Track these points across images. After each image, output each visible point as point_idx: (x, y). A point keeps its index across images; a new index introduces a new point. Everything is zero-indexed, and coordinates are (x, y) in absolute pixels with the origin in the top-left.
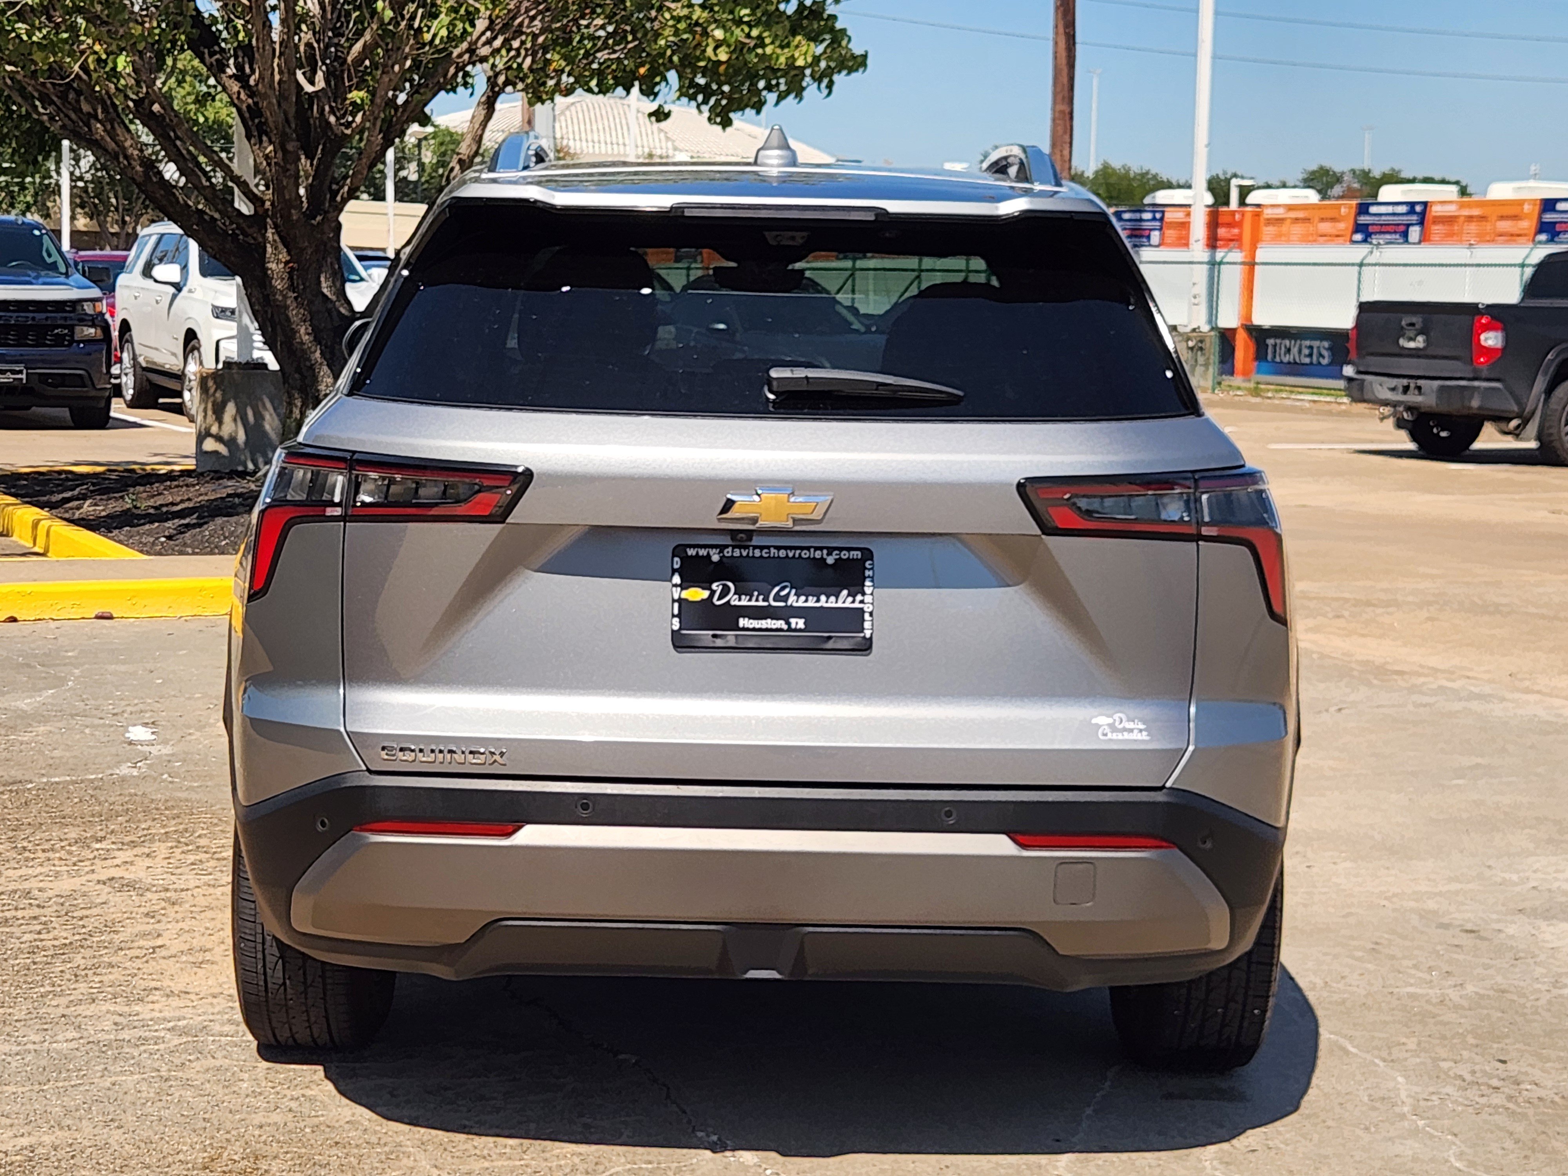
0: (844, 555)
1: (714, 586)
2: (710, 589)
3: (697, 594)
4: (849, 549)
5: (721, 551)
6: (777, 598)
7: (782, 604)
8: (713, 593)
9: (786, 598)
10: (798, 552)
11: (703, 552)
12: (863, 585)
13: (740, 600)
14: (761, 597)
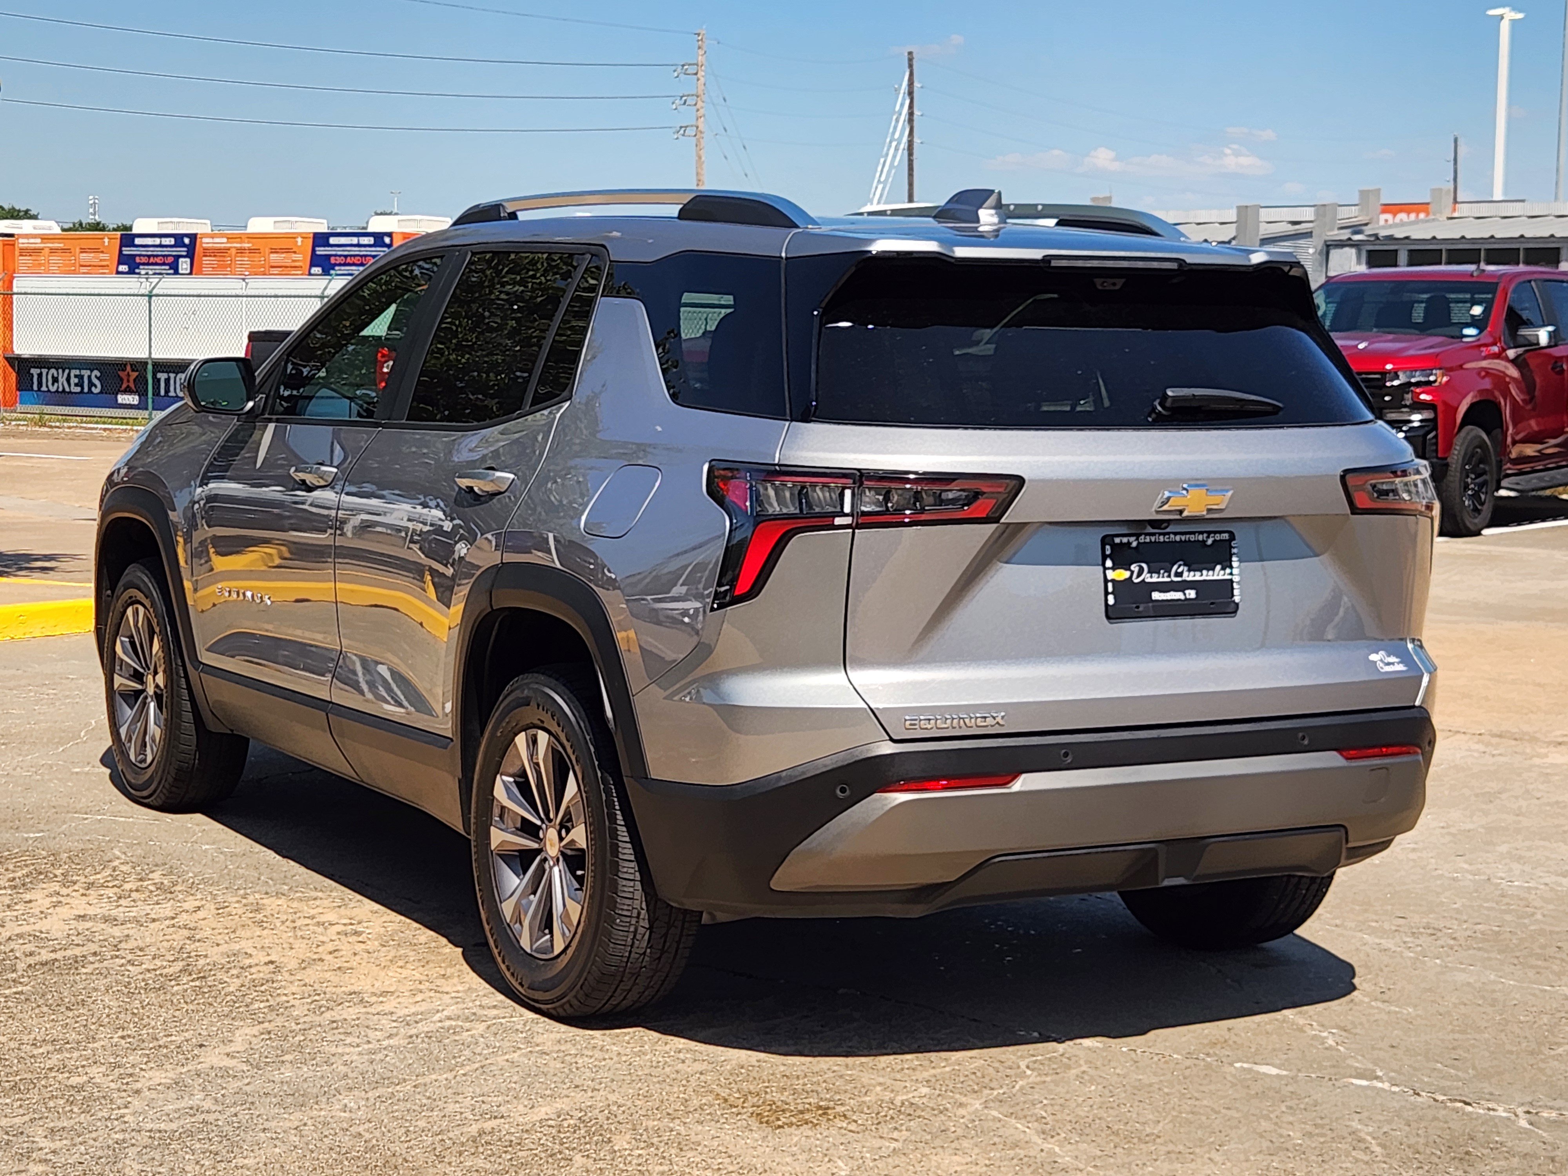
0: (1218, 537)
1: (1133, 567)
2: (1129, 569)
3: (1121, 575)
4: (1220, 532)
5: (1137, 539)
6: (1178, 574)
7: (1179, 579)
8: (1132, 572)
9: (1179, 575)
10: (1188, 536)
11: (1125, 540)
12: (1231, 561)
13: (1151, 577)
14: (1166, 574)
